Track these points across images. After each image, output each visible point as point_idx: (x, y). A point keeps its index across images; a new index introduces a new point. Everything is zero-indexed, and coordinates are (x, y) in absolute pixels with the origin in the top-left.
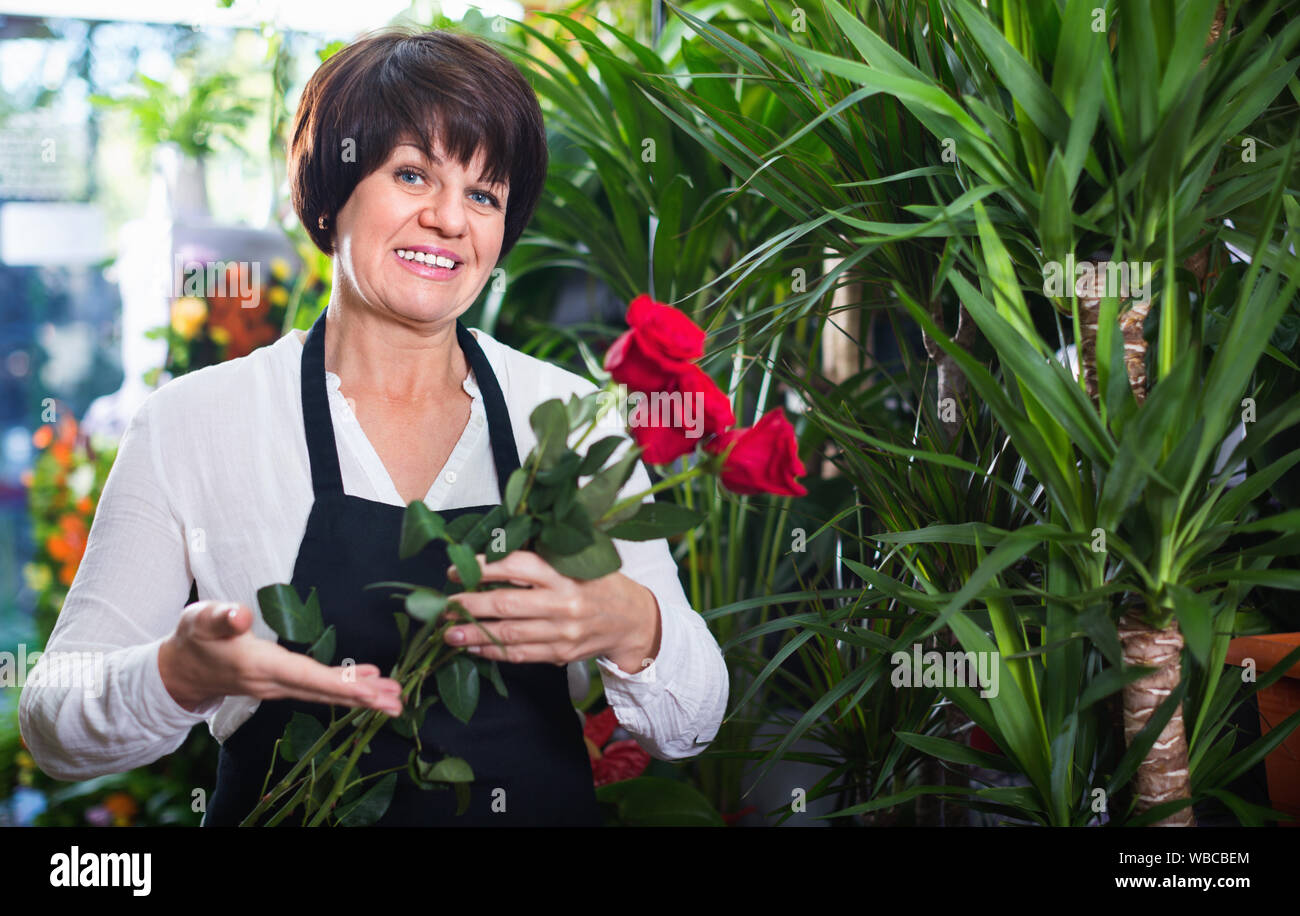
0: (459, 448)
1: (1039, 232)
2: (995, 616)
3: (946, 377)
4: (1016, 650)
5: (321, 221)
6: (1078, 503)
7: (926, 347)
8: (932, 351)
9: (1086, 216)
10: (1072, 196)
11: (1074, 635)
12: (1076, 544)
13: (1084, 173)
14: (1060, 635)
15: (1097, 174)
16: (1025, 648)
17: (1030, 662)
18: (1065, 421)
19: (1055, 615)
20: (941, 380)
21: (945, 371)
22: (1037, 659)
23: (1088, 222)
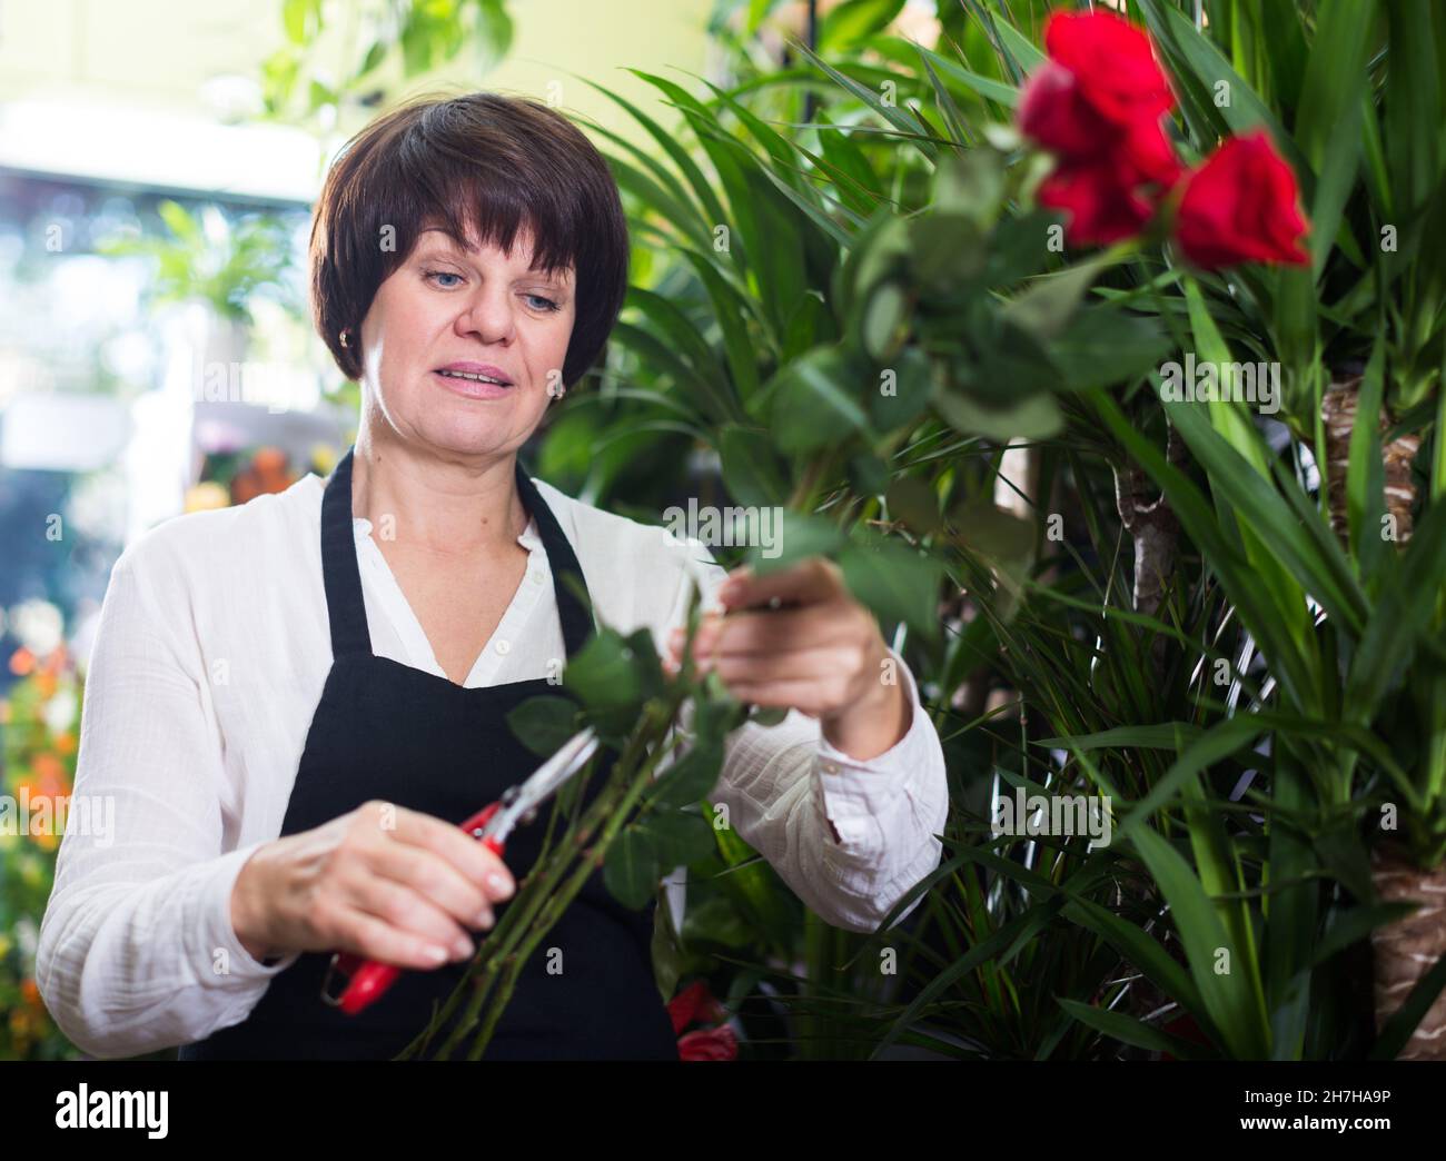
0: (511, 611)
1: (1273, 333)
2: (1198, 842)
3: (1146, 554)
4: (1225, 887)
5: (343, 337)
6: (1317, 687)
7: (1121, 513)
8: (1128, 518)
9: (1339, 308)
10: (1319, 283)
11: (1307, 874)
12: (1311, 738)
13: (1335, 254)
14: (1289, 873)
15: (1353, 252)
16: (1237, 887)
17: (1246, 907)
18: (1302, 575)
19: (1282, 846)
20: (1139, 559)
21: (1144, 545)
22: (1255, 903)
23: (1341, 314)
